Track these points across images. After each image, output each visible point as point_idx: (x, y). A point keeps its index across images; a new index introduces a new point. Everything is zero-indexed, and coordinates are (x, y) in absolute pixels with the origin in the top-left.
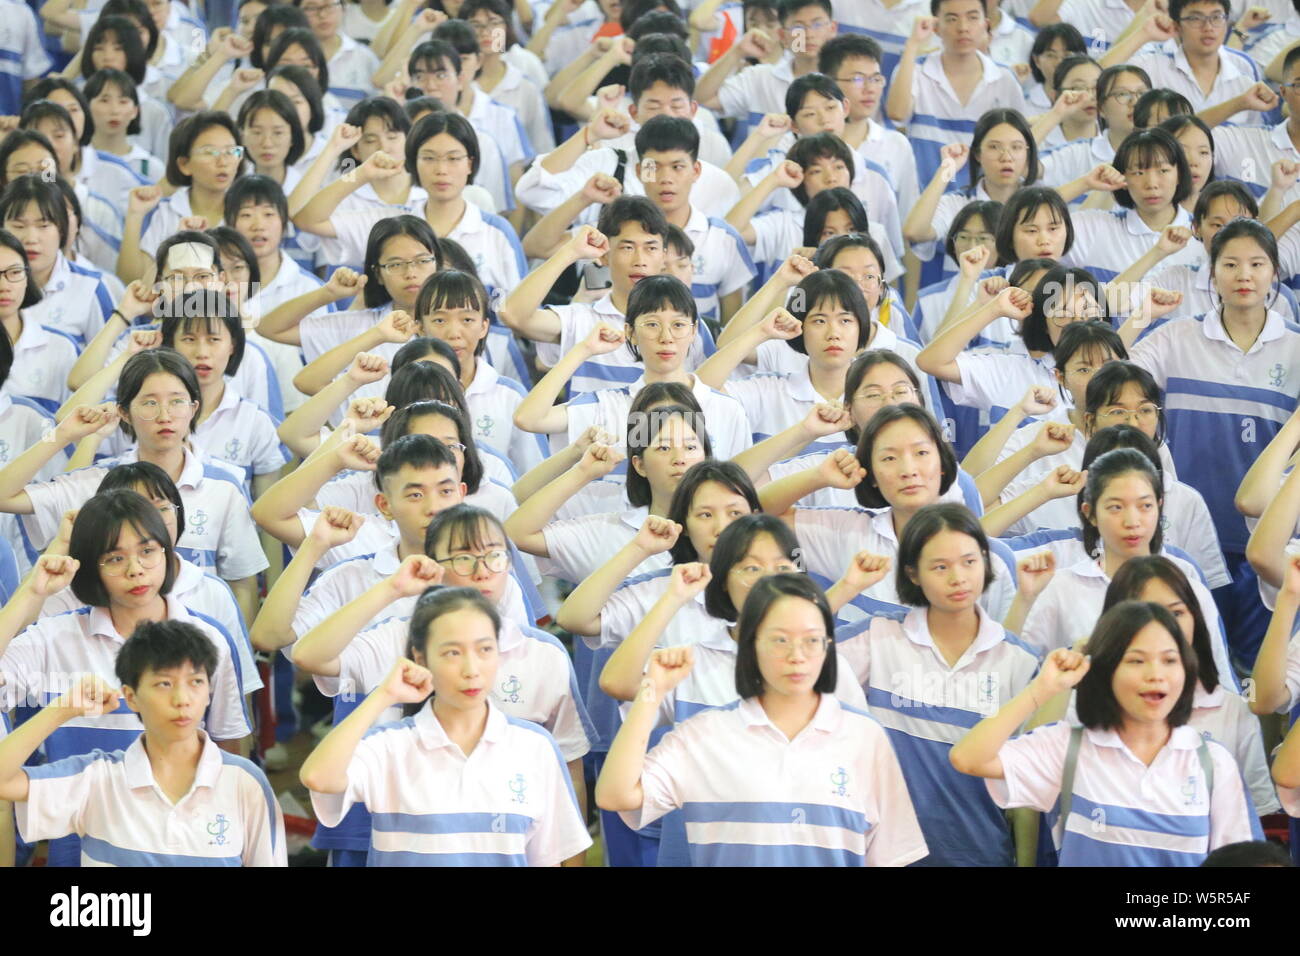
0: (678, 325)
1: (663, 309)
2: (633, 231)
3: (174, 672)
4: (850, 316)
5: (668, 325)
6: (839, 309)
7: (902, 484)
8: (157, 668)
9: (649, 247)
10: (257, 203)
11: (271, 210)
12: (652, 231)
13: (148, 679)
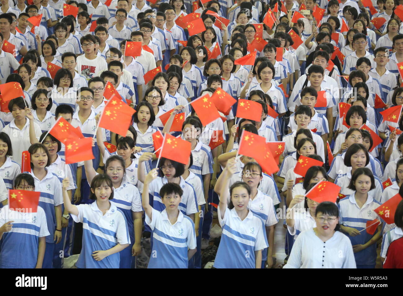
0: (306, 118)
1: (303, 114)
2: (308, 95)
3: (170, 195)
4: (360, 117)
5: (304, 118)
6: (358, 115)
7: (357, 163)
8: (168, 194)
9: (312, 99)
10: (216, 81)
11: (219, 83)
12: (313, 95)
13: (165, 197)
